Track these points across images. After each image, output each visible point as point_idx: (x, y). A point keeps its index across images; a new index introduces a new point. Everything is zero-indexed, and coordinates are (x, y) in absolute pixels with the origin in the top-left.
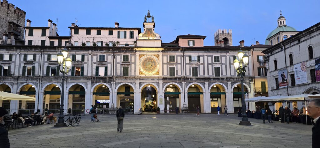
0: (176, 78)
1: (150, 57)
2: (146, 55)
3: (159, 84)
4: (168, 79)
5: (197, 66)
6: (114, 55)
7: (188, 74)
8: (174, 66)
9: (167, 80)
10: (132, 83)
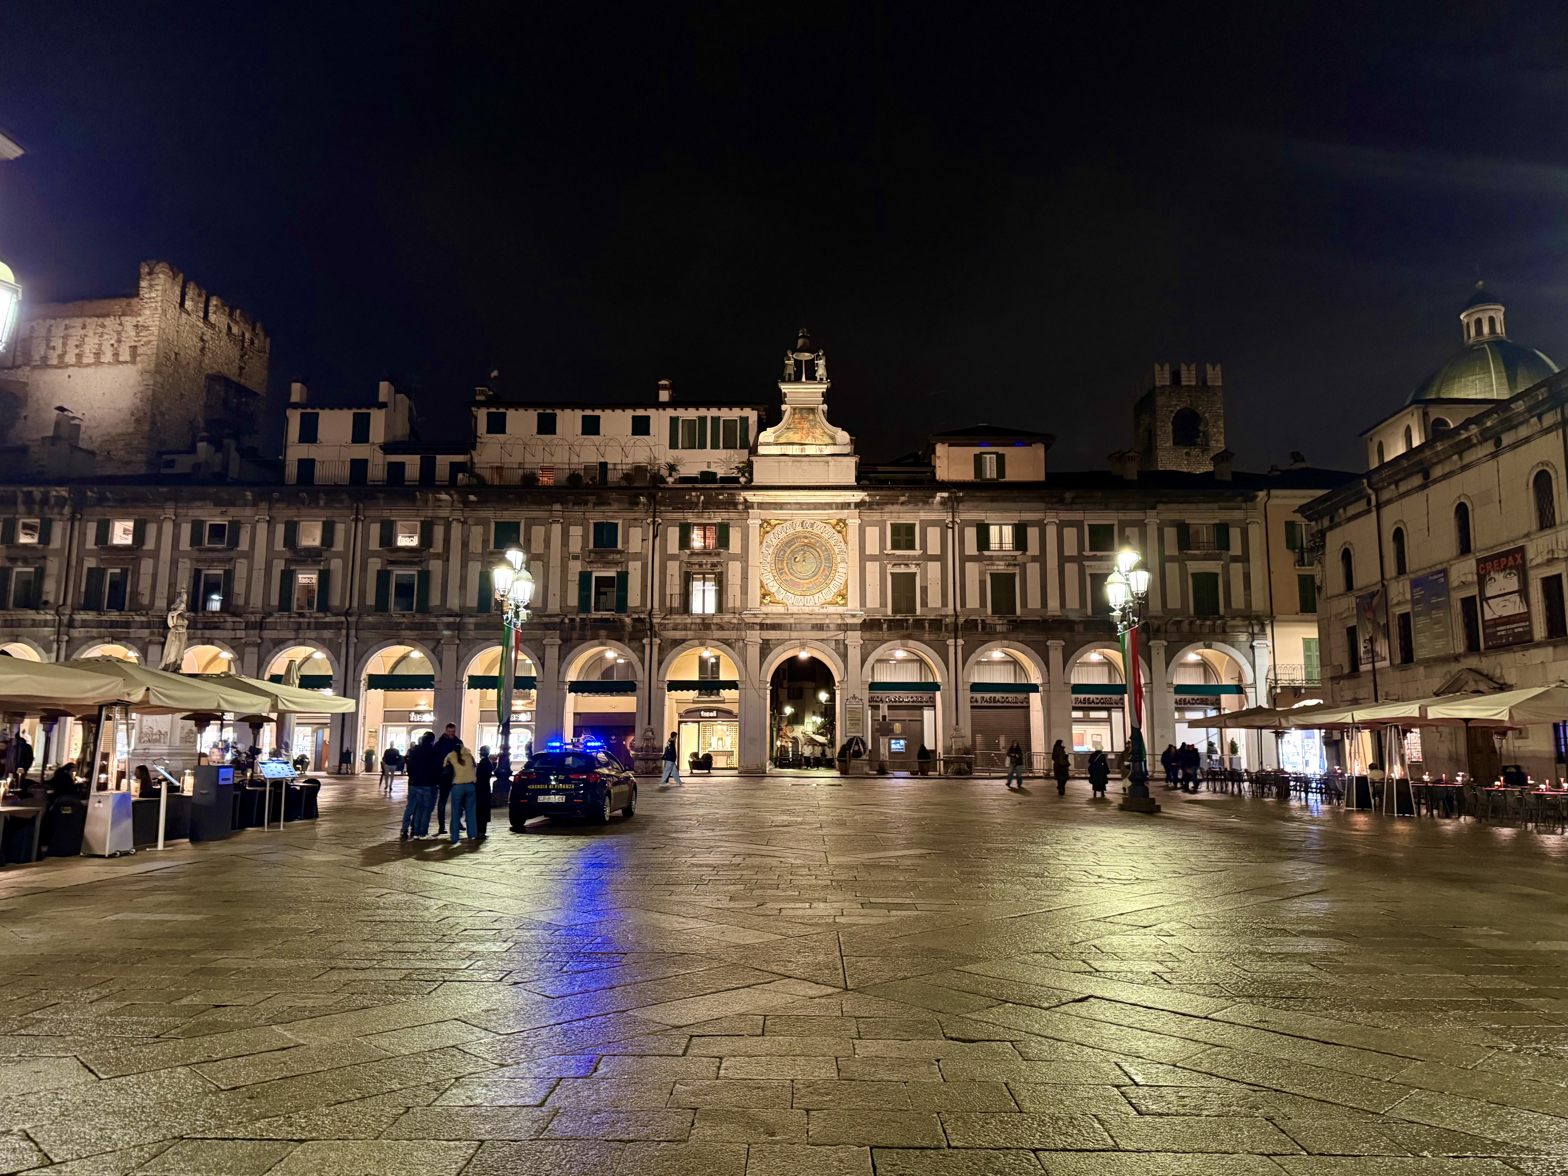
0: (919, 623)
1: (808, 528)
2: (789, 523)
3: (846, 646)
4: (885, 626)
5: (1011, 570)
6: (654, 522)
7: (973, 602)
8: (913, 569)
9: (881, 629)
10: (730, 641)
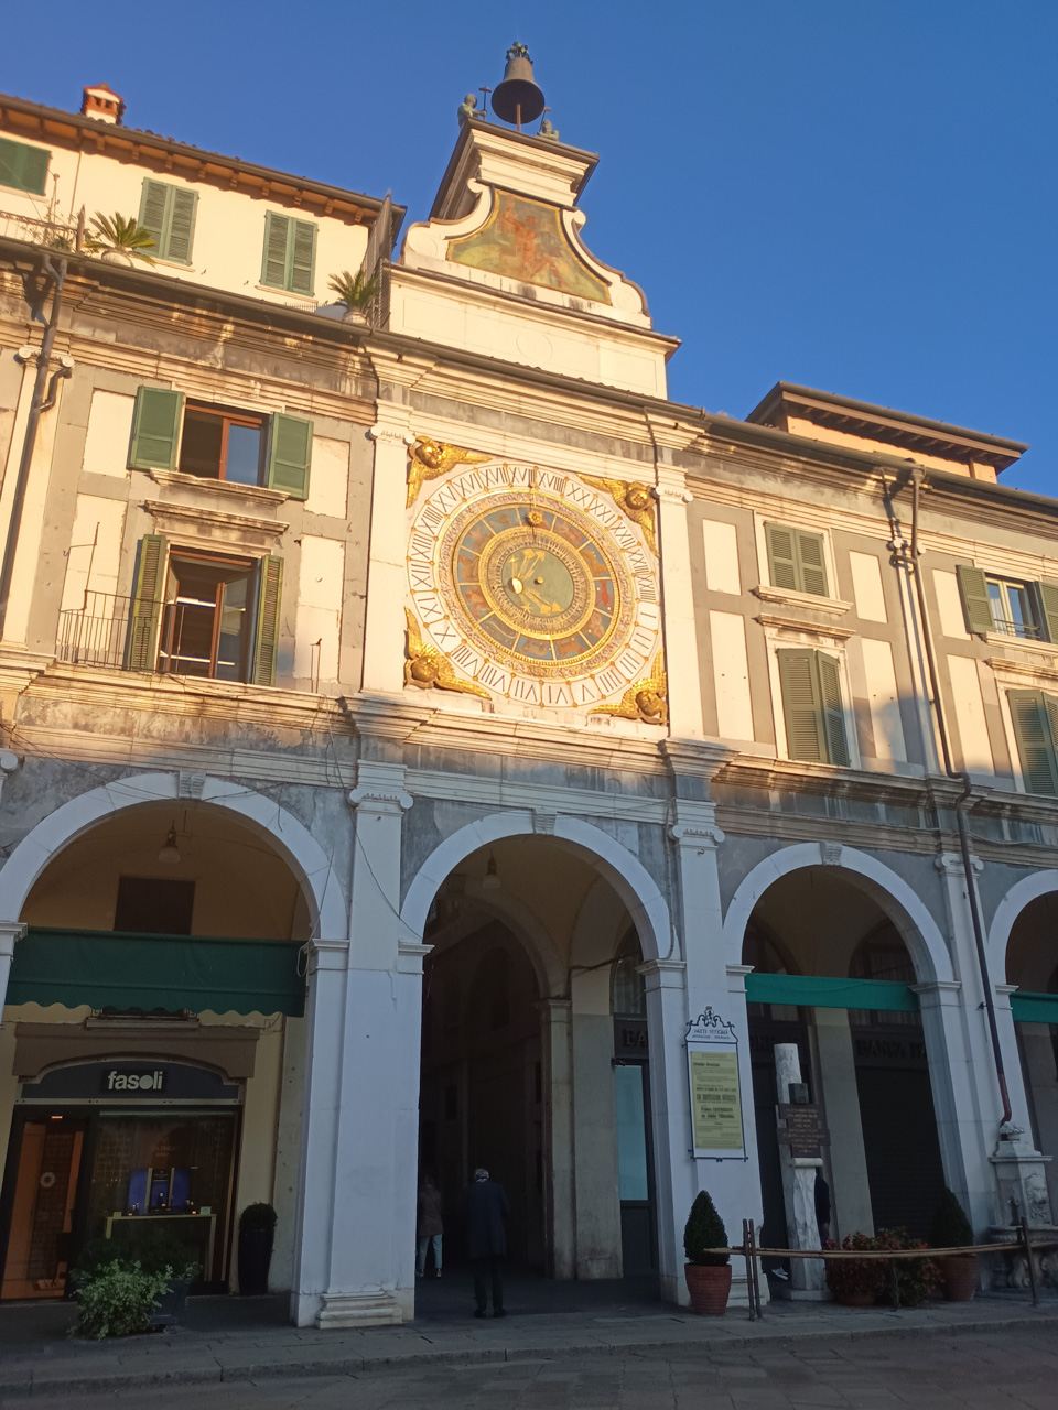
1: (547, 490)
2: (493, 464)
3: (672, 842)
8: (828, 647)
10: (293, 790)
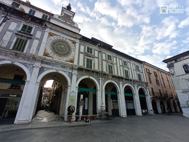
0: (93, 72)
1: (64, 39)
2: (59, 36)
3: (72, 74)
5: (111, 65)
7: (105, 70)
8: (92, 58)
9: (83, 72)
10: (26, 64)
